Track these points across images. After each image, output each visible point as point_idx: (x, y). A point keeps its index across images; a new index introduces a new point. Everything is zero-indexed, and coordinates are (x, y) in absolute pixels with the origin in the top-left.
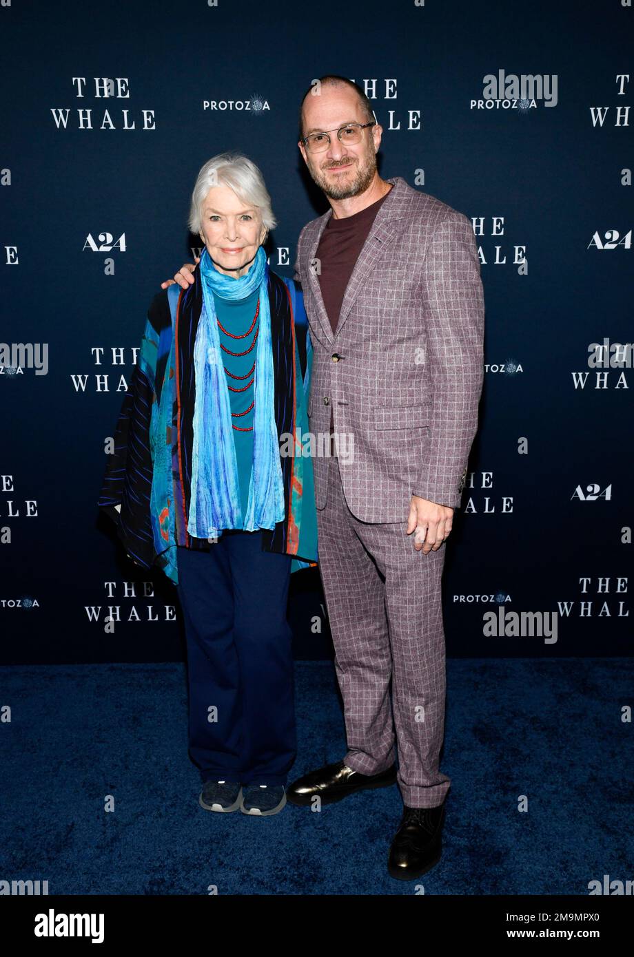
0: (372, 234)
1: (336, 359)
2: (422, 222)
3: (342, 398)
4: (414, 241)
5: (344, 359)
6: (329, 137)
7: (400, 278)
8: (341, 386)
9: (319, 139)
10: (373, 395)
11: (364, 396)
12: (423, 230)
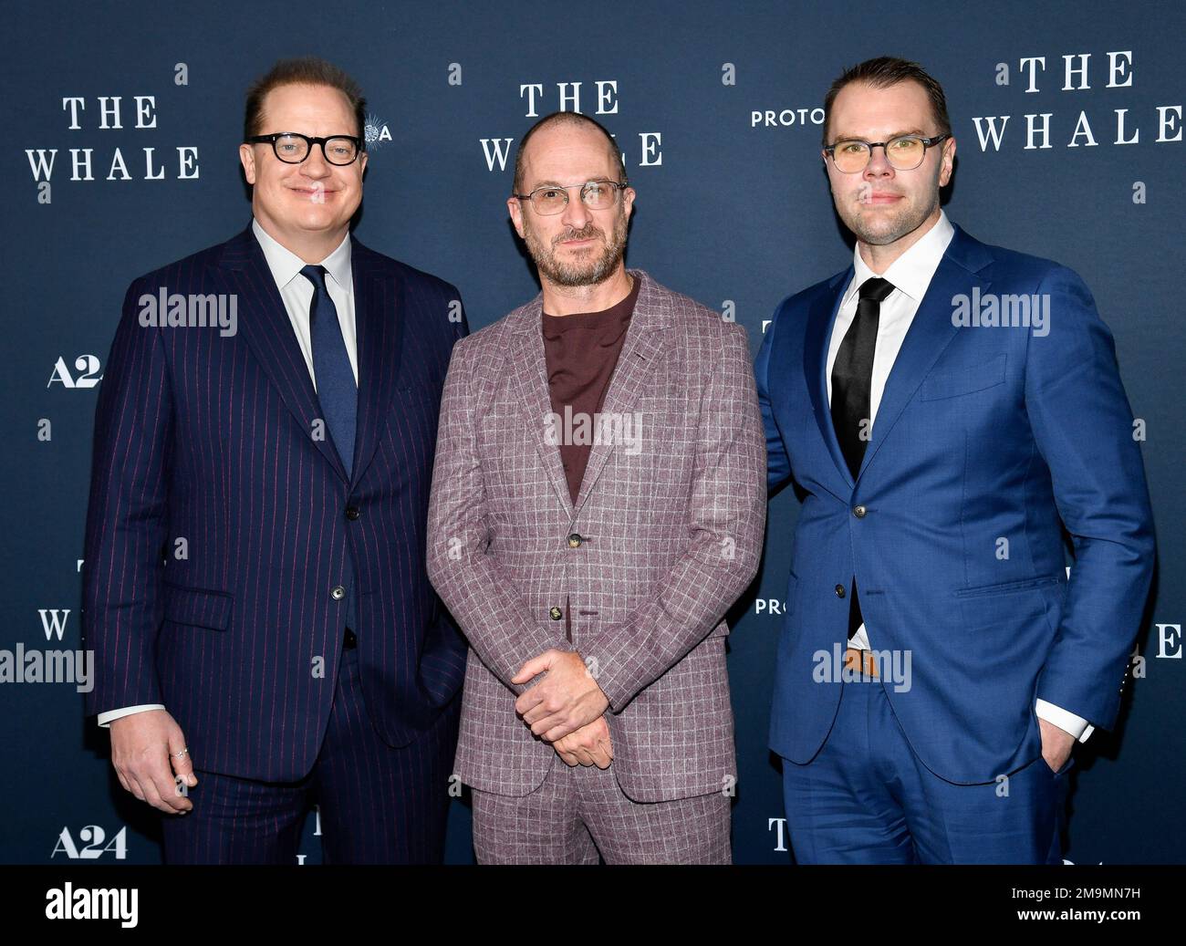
0: (629, 348)
1: (575, 543)
2: (700, 332)
3: (587, 603)
4: (693, 357)
5: (589, 540)
6: (568, 195)
7: (681, 409)
8: (586, 583)
9: (549, 196)
10: (642, 593)
11: (630, 596)
12: (704, 342)
